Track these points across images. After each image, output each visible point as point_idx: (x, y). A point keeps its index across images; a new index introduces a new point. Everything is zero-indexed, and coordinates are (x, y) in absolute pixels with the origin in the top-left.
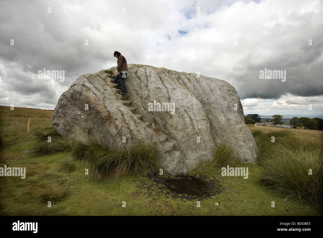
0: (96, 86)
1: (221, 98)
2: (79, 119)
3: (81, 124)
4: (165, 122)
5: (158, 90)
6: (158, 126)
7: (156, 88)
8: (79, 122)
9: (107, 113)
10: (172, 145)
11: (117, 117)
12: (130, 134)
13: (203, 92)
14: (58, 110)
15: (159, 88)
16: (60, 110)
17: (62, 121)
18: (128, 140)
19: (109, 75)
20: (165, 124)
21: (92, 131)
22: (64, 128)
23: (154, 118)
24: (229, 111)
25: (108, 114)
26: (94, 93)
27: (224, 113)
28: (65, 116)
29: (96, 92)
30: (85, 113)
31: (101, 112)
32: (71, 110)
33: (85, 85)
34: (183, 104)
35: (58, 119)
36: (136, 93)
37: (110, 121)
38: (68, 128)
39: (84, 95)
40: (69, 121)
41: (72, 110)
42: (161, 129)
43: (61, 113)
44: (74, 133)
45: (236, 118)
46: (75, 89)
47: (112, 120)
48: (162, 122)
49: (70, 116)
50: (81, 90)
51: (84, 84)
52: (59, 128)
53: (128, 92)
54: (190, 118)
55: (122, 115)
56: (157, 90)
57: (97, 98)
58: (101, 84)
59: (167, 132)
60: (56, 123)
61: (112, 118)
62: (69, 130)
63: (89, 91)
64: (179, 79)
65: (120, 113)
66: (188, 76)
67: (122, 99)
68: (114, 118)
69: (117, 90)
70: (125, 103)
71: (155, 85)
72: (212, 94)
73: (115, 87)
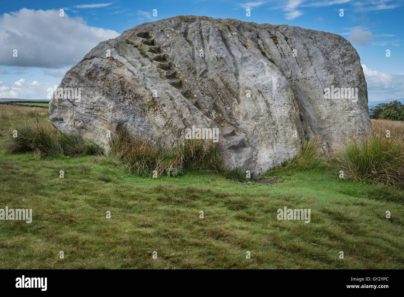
0: (130, 59)
1: (324, 70)
2: (101, 108)
3: (104, 117)
4: (231, 109)
5: (220, 61)
6: (220, 115)
7: (217, 58)
8: (99, 113)
9: (151, 97)
10: (240, 140)
15: (222, 58)
17: (69, 114)
19: (145, 40)
20: (230, 111)
21: (124, 125)
22: (73, 125)
23: (214, 103)
25: (152, 99)
26: (129, 70)
28: (74, 105)
29: (132, 68)
30: (112, 100)
31: (142, 97)
32: (86, 96)
33: (114, 58)
34: (257, 82)
35: (61, 111)
36: (187, 68)
37: (155, 108)
38: (80, 124)
39: (114, 74)
40: (83, 113)
41: (89, 96)
42: (224, 119)
43: (67, 101)
44: (91, 132)
45: (345, 102)
46: (97, 64)
47: (158, 106)
48: (226, 109)
49: (85, 106)
50: (110, 66)
51: (112, 56)
52: (63, 125)
53: (175, 66)
54: (266, 101)
55: (171, 100)
56: (218, 62)
57: (135, 77)
58: (136, 56)
59: (234, 123)
60: (58, 117)
61: (159, 104)
62: (82, 128)
63: (122, 68)
64: (257, 39)
65: (168, 97)
66: (273, 33)
67: (168, 77)
68: (161, 103)
69: (161, 64)
70: (173, 83)
71: (216, 54)
72: (310, 63)
73: (155, 59)
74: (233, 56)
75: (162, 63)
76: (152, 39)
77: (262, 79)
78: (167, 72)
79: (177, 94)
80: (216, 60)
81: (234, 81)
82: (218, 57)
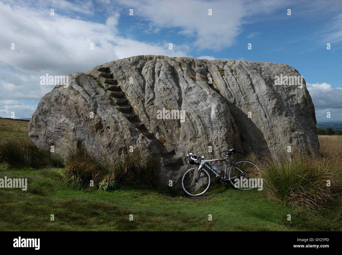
0: (87, 88)
1: (266, 96)
2: (65, 128)
3: (68, 136)
4: (172, 131)
5: (166, 91)
6: (163, 136)
7: (164, 89)
8: (65, 133)
9: (99, 121)
10: (178, 158)
11: (110, 126)
12: (124, 143)
14: (37, 117)
15: (168, 88)
16: (40, 118)
17: (43, 132)
19: (104, 73)
20: (171, 133)
21: (83, 143)
22: (45, 141)
23: (158, 126)
25: (100, 121)
28: (47, 125)
29: (86, 96)
30: (73, 122)
32: (55, 118)
33: (73, 87)
35: (37, 129)
36: (137, 97)
37: (102, 130)
38: (51, 140)
39: (71, 100)
40: (53, 131)
41: (57, 117)
42: (166, 140)
43: (42, 121)
44: (59, 148)
46: (61, 92)
47: (105, 128)
48: (168, 131)
49: (54, 126)
50: (68, 94)
51: (72, 85)
52: (38, 141)
53: (127, 95)
54: (204, 125)
55: (115, 123)
57: (87, 103)
58: (93, 86)
60: (35, 135)
61: (105, 126)
63: (77, 95)
64: (206, 72)
65: (113, 120)
66: (221, 67)
67: (118, 104)
68: (107, 126)
70: (122, 109)
71: (164, 86)
72: (253, 90)
73: (109, 89)
74: (179, 87)
75: (115, 92)
76: (111, 73)
77: (202, 106)
78: (119, 100)
79: (121, 117)
80: (163, 90)
81: (177, 107)
82: (165, 87)
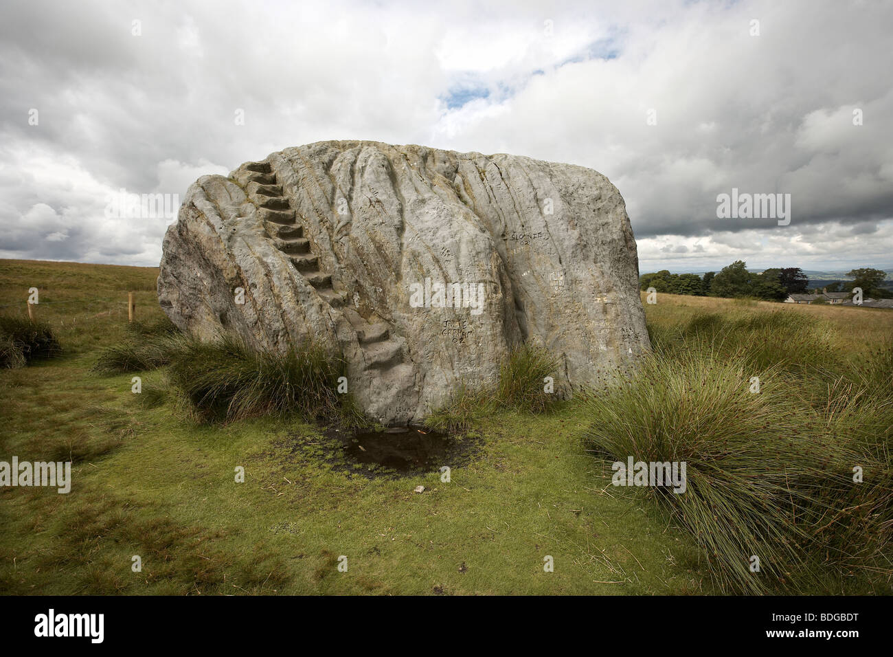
0: (222, 204)
1: (562, 222)
2: (201, 288)
3: (207, 301)
4: (384, 292)
5: (374, 207)
6: (367, 302)
7: (371, 202)
8: (202, 296)
9: (235, 271)
10: (394, 350)
11: (256, 281)
12: (283, 320)
13: (512, 206)
14: (165, 268)
15: (378, 201)
16: (169, 269)
17: (175, 296)
18: (277, 336)
19: (259, 174)
20: (382, 294)
22: (181, 311)
23: (357, 281)
24: (580, 256)
25: (237, 273)
26: (208, 224)
27: (564, 263)
28: (179, 282)
29: (215, 220)
30: (206, 275)
31: (221, 270)
32: (186, 268)
33: (196, 204)
34: (434, 242)
35: (168, 291)
36: (318, 219)
38: (187, 310)
39: (189, 230)
40: (188, 294)
41: (188, 267)
42: (374, 310)
43: (171, 275)
45: (598, 277)
47: (246, 287)
48: (375, 291)
49: (188, 283)
50: (185, 218)
51: (193, 201)
52: (172, 311)
53: (301, 217)
54: (446, 276)
55: (266, 275)
56: (371, 207)
57: (214, 235)
58: (235, 200)
59: (388, 316)
60: (166, 300)
61: (246, 283)
62: (190, 317)
63: (199, 219)
64: (454, 174)
65: (263, 270)
66: (481, 164)
67: (282, 235)
68: (250, 282)
69: (271, 213)
70: (288, 245)
71: (370, 195)
72: (538, 210)
73: (266, 205)
74: (400, 197)
75: (277, 212)
76: (273, 174)
77: (444, 237)
78: (283, 228)
79: (279, 261)
80: (369, 204)
81: (394, 240)
82: (372, 199)
